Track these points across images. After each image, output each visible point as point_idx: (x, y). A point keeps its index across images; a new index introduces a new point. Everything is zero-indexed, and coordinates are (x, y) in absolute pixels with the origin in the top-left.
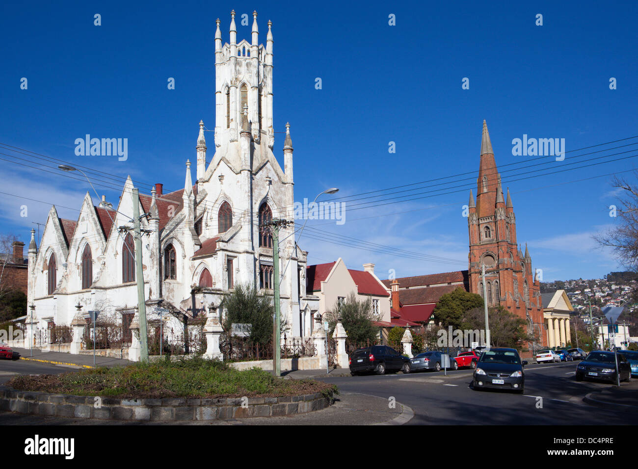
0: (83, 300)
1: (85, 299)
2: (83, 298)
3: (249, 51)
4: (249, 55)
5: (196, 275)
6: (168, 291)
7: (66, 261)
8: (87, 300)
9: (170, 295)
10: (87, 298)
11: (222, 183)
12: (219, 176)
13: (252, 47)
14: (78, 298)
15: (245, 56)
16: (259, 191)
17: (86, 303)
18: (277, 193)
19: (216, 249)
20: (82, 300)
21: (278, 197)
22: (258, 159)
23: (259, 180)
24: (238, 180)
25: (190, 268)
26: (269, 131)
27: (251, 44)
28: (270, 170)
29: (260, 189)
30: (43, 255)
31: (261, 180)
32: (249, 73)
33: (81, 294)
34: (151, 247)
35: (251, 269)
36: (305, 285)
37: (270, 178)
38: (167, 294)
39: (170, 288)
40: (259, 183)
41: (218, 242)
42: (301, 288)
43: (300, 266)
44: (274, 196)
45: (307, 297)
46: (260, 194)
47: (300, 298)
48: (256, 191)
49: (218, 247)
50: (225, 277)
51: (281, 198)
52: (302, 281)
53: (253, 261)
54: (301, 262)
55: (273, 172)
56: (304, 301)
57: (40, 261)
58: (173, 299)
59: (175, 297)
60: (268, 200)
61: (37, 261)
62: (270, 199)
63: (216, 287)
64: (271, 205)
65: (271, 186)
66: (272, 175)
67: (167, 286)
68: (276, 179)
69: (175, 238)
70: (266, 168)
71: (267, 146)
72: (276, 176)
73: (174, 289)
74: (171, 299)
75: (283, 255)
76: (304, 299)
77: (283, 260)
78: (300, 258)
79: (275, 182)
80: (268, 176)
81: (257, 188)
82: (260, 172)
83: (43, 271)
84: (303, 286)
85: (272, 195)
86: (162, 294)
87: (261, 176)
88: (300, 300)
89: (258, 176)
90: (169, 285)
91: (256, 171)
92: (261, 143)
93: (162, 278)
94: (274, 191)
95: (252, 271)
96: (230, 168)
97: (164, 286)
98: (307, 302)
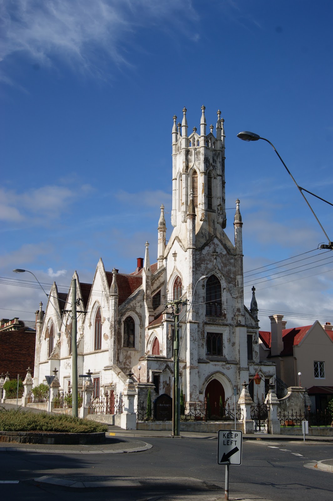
2: (69, 363)
3: (198, 141)
4: (198, 145)
5: (150, 343)
6: (125, 358)
7: (60, 330)
9: (127, 361)
11: (175, 260)
12: (173, 254)
13: (200, 138)
14: (66, 362)
15: (195, 146)
16: (205, 266)
18: (225, 265)
19: (162, 321)
20: (68, 365)
21: (226, 269)
22: (206, 236)
23: (206, 255)
24: (186, 257)
25: (146, 337)
26: (218, 210)
27: (200, 134)
28: (218, 245)
29: (207, 264)
30: (46, 325)
31: (208, 255)
32: (199, 160)
33: (68, 360)
34: (110, 320)
35: (195, 338)
36: (258, 351)
37: (217, 253)
38: (125, 360)
39: (127, 355)
40: (206, 258)
41: (164, 314)
42: (254, 353)
43: (252, 333)
44: (222, 268)
45: (260, 362)
46: (206, 268)
47: (252, 364)
48: (202, 265)
49: (163, 318)
50: (169, 345)
51: (230, 270)
52: (255, 347)
53: (197, 330)
54: (253, 329)
55: (221, 246)
56: (256, 367)
57: (44, 330)
58: (129, 365)
59: (131, 363)
60: (216, 272)
61: (42, 330)
62: (218, 271)
63: (162, 355)
64: (219, 277)
65: (219, 259)
66: (220, 249)
67: (125, 354)
68: (225, 252)
69: (134, 311)
70: (214, 243)
71: (216, 223)
72: (224, 250)
73: (131, 356)
74: (128, 365)
75: (232, 323)
76: (257, 365)
77: (231, 327)
78: (252, 324)
79: (223, 255)
80: (215, 251)
81: (203, 262)
82: (207, 248)
83: (45, 339)
84: (256, 352)
85: (220, 268)
86: (119, 361)
87: (208, 251)
88: (252, 366)
89: (204, 252)
90: (126, 353)
91: (202, 248)
92: (209, 222)
93: (120, 347)
94: (222, 264)
95: (196, 339)
96: (181, 246)
97: (122, 353)
98: (260, 368)
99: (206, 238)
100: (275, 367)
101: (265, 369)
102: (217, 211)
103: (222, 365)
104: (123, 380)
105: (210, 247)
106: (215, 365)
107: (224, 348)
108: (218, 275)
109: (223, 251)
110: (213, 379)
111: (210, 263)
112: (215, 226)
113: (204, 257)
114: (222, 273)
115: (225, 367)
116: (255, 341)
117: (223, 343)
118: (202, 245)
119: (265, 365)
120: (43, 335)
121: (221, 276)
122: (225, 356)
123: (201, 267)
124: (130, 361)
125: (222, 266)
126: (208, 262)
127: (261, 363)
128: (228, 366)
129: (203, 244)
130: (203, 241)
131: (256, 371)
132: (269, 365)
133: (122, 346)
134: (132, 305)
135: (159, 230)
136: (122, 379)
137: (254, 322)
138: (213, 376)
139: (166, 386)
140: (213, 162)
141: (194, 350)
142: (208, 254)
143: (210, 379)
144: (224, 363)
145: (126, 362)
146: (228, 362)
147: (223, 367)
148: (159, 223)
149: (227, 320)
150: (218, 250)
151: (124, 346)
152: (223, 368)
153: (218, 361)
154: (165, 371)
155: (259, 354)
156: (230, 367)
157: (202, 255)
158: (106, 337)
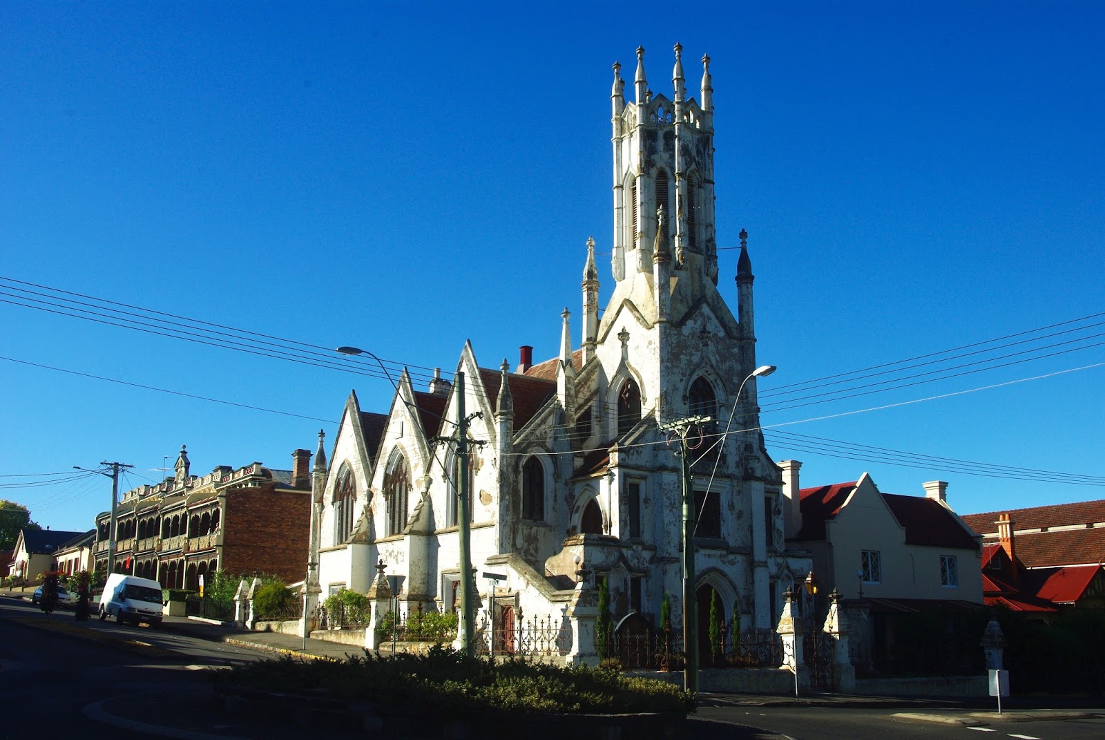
0: (393, 554)
1: (395, 553)
2: (393, 551)
5: (577, 512)
6: (527, 541)
7: (370, 486)
8: (399, 555)
9: (531, 547)
10: (400, 551)
11: (624, 345)
16: (688, 358)
17: (397, 560)
18: (724, 359)
19: (610, 465)
20: (390, 554)
21: (724, 367)
22: (686, 299)
23: (688, 337)
24: (650, 340)
25: (566, 499)
28: (709, 318)
29: (691, 355)
30: (335, 476)
31: (692, 337)
32: (670, 149)
33: (389, 544)
35: (672, 500)
36: (782, 529)
37: (709, 333)
38: (526, 545)
39: (531, 536)
40: (689, 343)
41: (612, 452)
42: (775, 534)
43: (772, 493)
44: (717, 364)
45: (786, 551)
46: (690, 362)
47: (773, 554)
48: (682, 357)
49: (611, 461)
50: (624, 515)
51: (731, 368)
52: (776, 521)
53: (676, 485)
54: (772, 485)
55: (715, 321)
56: (780, 560)
57: (331, 485)
58: (535, 555)
59: (539, 551)
60: (707, 372)
61: (325, 485)
62: (711, 371)
63: (608, 534)
64: (712, 382)
65: (711, 347)
66: (714, 326)
67: (526, 532)
68: (722, 334)
69: (542, 447)
70: (702, 315)
71: (703, 274)
72: (721, 329)
73: (538, 537)
74: (532, 555)
75: (736, 473)
76: (781, 555)
77: (735, 481)
78: (771, 476)
79: (720, 338)
80: (705, 329)
81: (684, 351)
82: (690, 323)
83: (333, 503)
84: (778, 530)
85: (714, 364)
86: (516, 547)
87: (694, 329)
88: (773, 558)
89: (686, 330)
90: (529, 530)
91: (682, 322)
92: (691, 271)
93: (518, 518)
94: (717, 356)
95: (675, 503)
96: (637, 317)
97: (520, 531)
98: (787, 563)
99: (688, 303)
100: (811, 561)
101: (795, 564)
102: (704, 250)
103: (721, 556)
104: (538, 585)
105: (695, 322)
106: (709, 556)
107: (722, 523)
108: (711, 378)
109: (719, 331)
110: (705, 582)
111: (698, 353)
112: (702, 281)
113: (685, 340)
114: (718, 375)
115: (726, 560)
116: (777, 509)
117: (721, 512)
118: (681, 316)
119: (794, 557)
120: (329, 496)
121: (716, 381)
122: (724, 538)
123: (680, 361)
124: (536, 546)
125: (717, 361)
126: (694, 352)
127: (787, 554)
128: (731, 557)
129: (683, 315)
130: (683, 309)
131: (779, 569)
132: (801, 557)
133: (521, 516)
134: (539, 435)
135: (585, 287)
136: (535, 582)
137: (774, 471)
138: (705, 578)
139: (618, 597)
140: (698, 156)
141: (672, 525)
142: (693, 334)
143: (700, 584)
144: (724, 552)
145: (529, 549)
146: (731, 551)
147: (723, 559)
148: (584, 273)
149: (728, 468)
150: (710, 328)
151: (524, 518)
152: (723, 562)
153: (714, 548)
154: (617, 567)
155: (783, 533)
156: (736, 560)
157: (682, 337)
158: (486, 498)
